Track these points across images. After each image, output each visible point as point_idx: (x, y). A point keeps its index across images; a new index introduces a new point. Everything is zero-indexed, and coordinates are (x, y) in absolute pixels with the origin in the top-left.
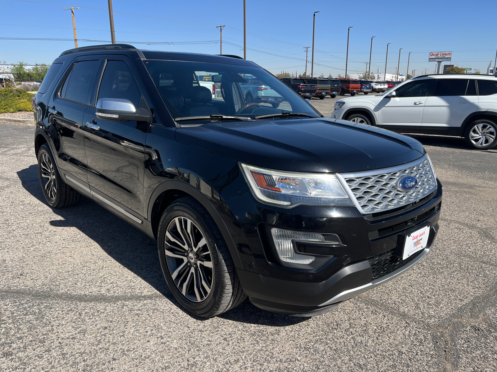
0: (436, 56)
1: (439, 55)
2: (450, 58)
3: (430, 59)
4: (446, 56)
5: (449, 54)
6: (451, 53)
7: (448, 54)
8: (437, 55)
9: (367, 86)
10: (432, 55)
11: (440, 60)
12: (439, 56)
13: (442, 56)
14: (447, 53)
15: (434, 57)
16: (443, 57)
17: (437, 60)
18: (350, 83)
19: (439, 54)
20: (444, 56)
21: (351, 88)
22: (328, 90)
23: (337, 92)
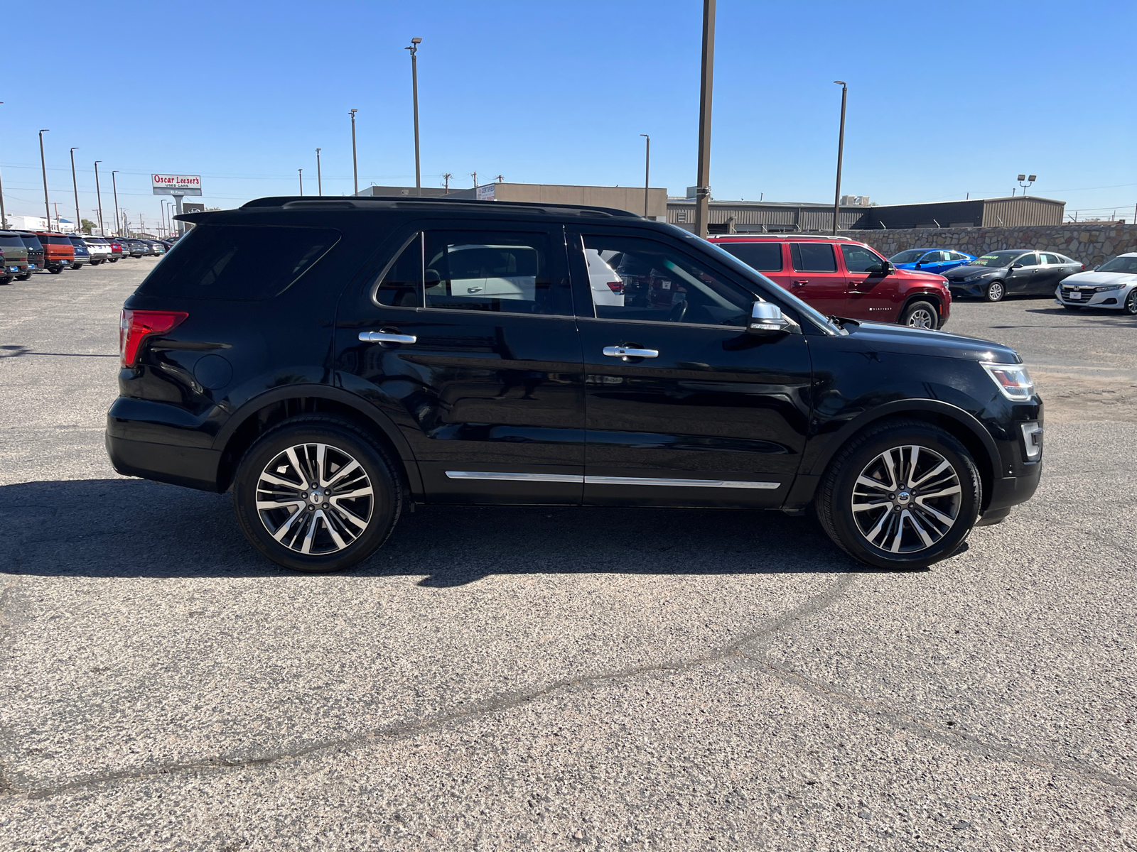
0: (167, 183)
1: (175, 182)
2: (200, 189)
3: (154, 188)
4: (190, 186)
5: (196, 181)
6: (198, 178)
7: (194, 180)
8: (169, 182)
9: (78, 250)
10: (157, 180)
11: (180, 193)
12: (173, 184)
13: (180, 184)
14: (190, 178)
15: (163, 185)
16: (185, 186)
17: (172, 192)
18: (47, 243)
19: (173, 179)
20: (186, 184)
21: (52, 254)
22: (23, 259)
23: (37, 264)
